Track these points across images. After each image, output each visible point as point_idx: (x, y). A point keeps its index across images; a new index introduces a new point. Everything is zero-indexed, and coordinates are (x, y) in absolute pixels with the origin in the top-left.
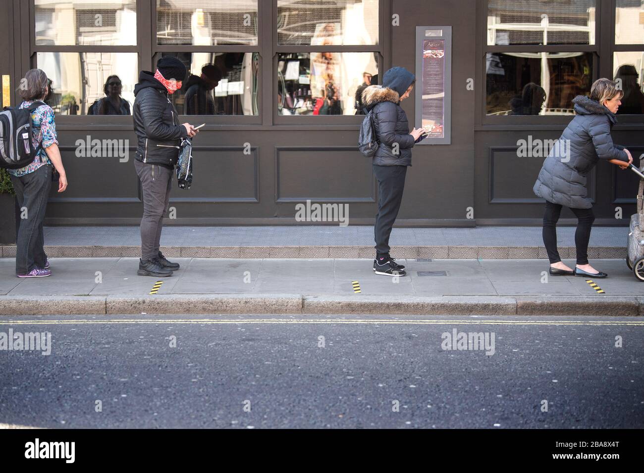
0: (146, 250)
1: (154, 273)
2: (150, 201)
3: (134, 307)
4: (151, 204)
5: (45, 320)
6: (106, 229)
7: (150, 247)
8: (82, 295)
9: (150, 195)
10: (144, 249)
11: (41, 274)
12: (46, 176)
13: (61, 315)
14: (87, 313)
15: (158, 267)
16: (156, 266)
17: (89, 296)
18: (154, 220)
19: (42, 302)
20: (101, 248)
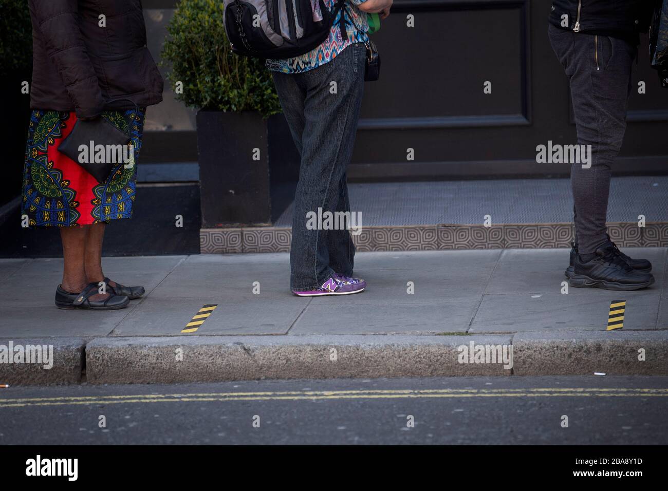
0: (589, 229)
1: (611, 281)
2: (593, 119)
3: (576, 359)
4: (594, 125)
5: (383, 389)
6: (452, 186)
7: (597, 222)
8: (453, 334)
9: (590, 105)
10: (586, 228)
11: (346, 289)
12: (356, 70)
13: (411, 377)
14: (468, 372)
15: (619, 267)
16: (613, 265)
17: (470, 334)
18: (602, 161)
19: (368, 349)
20: (459, 229)
